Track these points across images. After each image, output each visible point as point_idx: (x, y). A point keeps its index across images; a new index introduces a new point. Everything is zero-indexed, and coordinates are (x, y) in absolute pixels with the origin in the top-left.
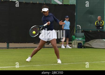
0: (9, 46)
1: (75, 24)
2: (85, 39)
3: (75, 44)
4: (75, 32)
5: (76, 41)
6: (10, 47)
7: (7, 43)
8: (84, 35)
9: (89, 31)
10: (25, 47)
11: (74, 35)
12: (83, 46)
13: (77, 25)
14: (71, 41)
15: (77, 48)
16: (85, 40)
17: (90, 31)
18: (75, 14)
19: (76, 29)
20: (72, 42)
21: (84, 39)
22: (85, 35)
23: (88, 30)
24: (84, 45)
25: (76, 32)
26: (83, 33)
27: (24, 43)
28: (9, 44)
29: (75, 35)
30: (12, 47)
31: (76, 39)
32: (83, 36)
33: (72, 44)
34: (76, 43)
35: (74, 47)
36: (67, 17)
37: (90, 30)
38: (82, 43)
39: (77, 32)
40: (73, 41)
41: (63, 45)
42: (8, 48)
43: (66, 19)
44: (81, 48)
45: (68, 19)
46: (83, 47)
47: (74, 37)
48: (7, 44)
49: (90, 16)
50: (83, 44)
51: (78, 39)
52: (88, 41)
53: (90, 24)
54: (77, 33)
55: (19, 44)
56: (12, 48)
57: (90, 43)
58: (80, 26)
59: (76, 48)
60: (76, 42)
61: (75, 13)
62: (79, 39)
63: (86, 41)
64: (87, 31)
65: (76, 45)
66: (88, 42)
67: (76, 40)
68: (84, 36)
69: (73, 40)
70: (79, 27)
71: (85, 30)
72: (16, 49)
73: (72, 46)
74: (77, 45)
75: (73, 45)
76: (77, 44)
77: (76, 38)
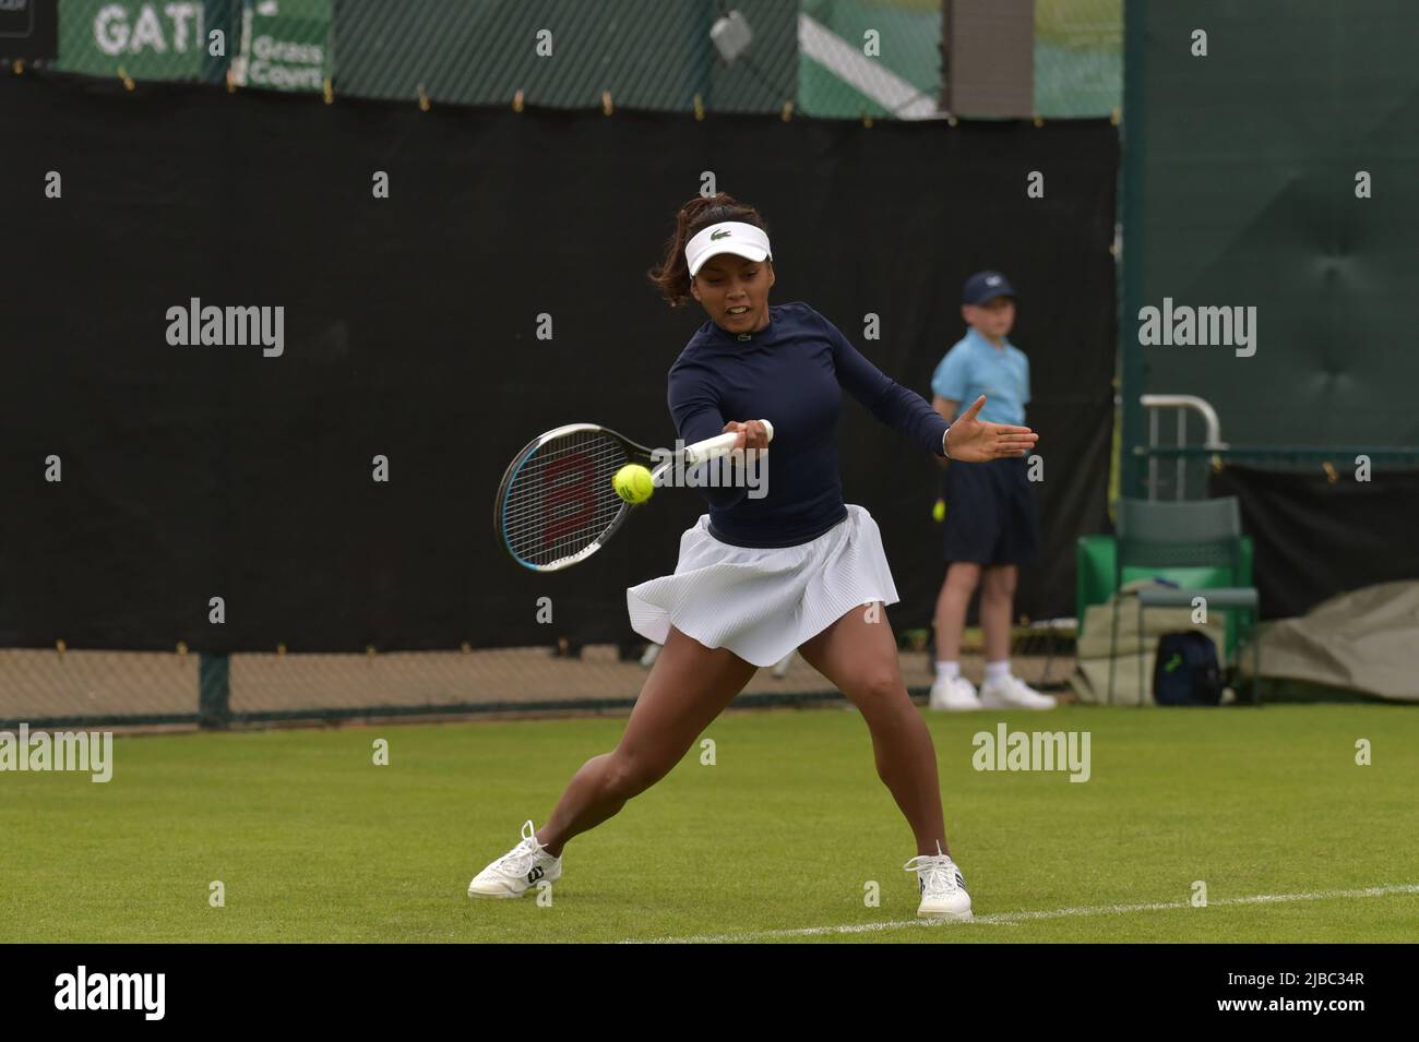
0: (226, 691)
1: (1117, 383)
2: (1257, 582)
3: (1113, 655)
4: (1114, 494)
5: (1130, 609)
6: (237, 703)
7: (195, 660)
8: (1236, 527)
9: (1301, 467)
10: (437, 701)
11: (1106, 528)
12: (1232, 672)
13: (1149, 400)
14: (1071, 611)
15: (1148, 696)
16: (1249, 594)
17: (1325, 475)
18: (1117, 248)
19: (1138, 451)
20: (1080, 629)
21: (1236, 584)
22: (1249, 524)
23: (1292, 457)
24: (1247, 666)
25: (1135, 488)
26: (1231, 505)
27: (433, 656)
28: (225, 668)
29: (1120, 529)
30: (268, 705)
31: (1127, 587)
32: (1229, 545)
33: (1084, 645)
34: (1133, 642)
35: (1103, 697)
36: (994, 281)
37: (1326, 457)
38: (1219, 638)
39: (1142, 493)
40: (1093, 612)
41: (948, 669)
42: (215, 714)
43: (972, 313)
44: (1209, 698)
45: (1006, 316)
46: (1228, 694)
47: (1102, 552)
48: (203, 671)
49: (1324, 263)
50: (1234, 646)
51: (1161, 582)
52: (1300, 611)
53: (1320, 380)
54: (1139, 504)
55: (355, 659)
56: (263, 717)
57: (1318, 638)
58: (1209, 412)
59: (1140, 705)
60: (1129, 620)
61: (1119, 228)
62: (1173, 586)
63: (1271, 609)
64: (1284, 466)
65: (1134, 660)
66: (1295, 624)
67: (1134, 593)
68: (1247, 546)
69: (1097, 598)
70: (1195, 416)
71: (1251, 463)
72: (330, 733)
73: (1080, 672)
74: (1150, 660)
75: (1090, 668)
76: (1141, 651)
77: (1128, 572)
